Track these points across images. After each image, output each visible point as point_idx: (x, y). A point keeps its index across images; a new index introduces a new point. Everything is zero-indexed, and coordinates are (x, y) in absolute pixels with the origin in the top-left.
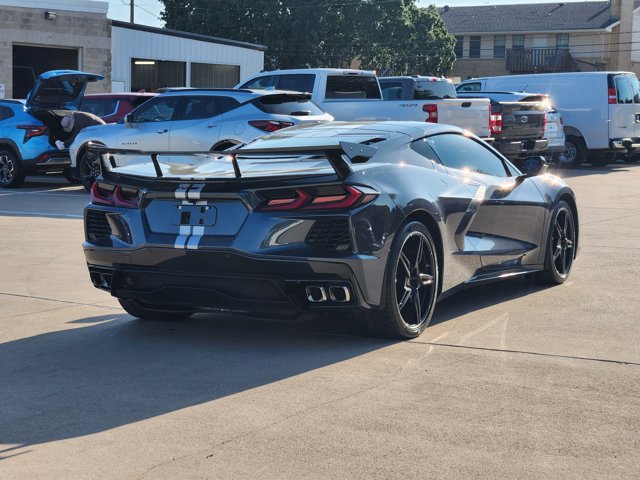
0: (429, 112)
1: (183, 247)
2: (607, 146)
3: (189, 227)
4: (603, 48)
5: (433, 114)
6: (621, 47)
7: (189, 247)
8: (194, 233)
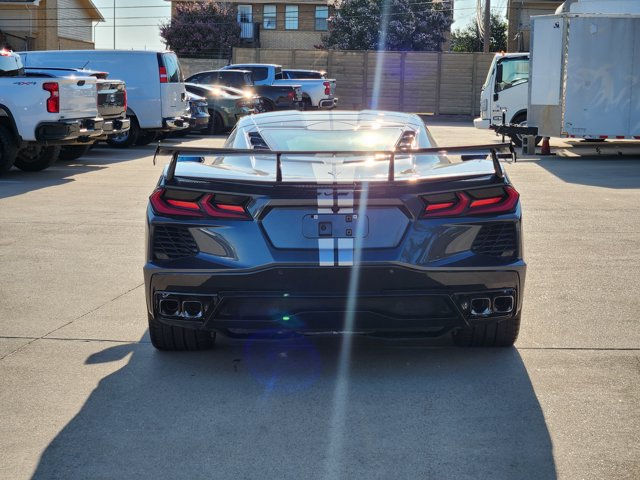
0: (51, 91)
1: (332, 264)
2: (159, 124)
3: (332, 240)
4: (31, 23)
5: (55, 93)
6: (49, 23)
7: (341, 263)
8: (340, 247)
